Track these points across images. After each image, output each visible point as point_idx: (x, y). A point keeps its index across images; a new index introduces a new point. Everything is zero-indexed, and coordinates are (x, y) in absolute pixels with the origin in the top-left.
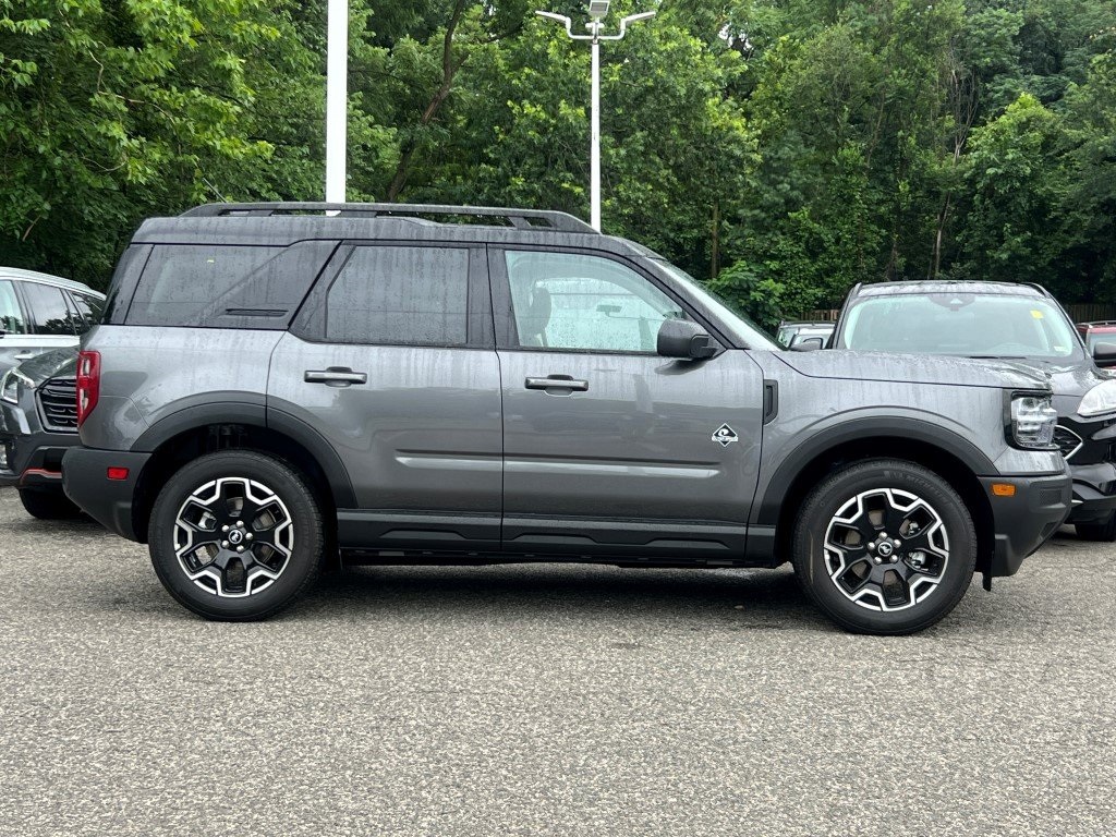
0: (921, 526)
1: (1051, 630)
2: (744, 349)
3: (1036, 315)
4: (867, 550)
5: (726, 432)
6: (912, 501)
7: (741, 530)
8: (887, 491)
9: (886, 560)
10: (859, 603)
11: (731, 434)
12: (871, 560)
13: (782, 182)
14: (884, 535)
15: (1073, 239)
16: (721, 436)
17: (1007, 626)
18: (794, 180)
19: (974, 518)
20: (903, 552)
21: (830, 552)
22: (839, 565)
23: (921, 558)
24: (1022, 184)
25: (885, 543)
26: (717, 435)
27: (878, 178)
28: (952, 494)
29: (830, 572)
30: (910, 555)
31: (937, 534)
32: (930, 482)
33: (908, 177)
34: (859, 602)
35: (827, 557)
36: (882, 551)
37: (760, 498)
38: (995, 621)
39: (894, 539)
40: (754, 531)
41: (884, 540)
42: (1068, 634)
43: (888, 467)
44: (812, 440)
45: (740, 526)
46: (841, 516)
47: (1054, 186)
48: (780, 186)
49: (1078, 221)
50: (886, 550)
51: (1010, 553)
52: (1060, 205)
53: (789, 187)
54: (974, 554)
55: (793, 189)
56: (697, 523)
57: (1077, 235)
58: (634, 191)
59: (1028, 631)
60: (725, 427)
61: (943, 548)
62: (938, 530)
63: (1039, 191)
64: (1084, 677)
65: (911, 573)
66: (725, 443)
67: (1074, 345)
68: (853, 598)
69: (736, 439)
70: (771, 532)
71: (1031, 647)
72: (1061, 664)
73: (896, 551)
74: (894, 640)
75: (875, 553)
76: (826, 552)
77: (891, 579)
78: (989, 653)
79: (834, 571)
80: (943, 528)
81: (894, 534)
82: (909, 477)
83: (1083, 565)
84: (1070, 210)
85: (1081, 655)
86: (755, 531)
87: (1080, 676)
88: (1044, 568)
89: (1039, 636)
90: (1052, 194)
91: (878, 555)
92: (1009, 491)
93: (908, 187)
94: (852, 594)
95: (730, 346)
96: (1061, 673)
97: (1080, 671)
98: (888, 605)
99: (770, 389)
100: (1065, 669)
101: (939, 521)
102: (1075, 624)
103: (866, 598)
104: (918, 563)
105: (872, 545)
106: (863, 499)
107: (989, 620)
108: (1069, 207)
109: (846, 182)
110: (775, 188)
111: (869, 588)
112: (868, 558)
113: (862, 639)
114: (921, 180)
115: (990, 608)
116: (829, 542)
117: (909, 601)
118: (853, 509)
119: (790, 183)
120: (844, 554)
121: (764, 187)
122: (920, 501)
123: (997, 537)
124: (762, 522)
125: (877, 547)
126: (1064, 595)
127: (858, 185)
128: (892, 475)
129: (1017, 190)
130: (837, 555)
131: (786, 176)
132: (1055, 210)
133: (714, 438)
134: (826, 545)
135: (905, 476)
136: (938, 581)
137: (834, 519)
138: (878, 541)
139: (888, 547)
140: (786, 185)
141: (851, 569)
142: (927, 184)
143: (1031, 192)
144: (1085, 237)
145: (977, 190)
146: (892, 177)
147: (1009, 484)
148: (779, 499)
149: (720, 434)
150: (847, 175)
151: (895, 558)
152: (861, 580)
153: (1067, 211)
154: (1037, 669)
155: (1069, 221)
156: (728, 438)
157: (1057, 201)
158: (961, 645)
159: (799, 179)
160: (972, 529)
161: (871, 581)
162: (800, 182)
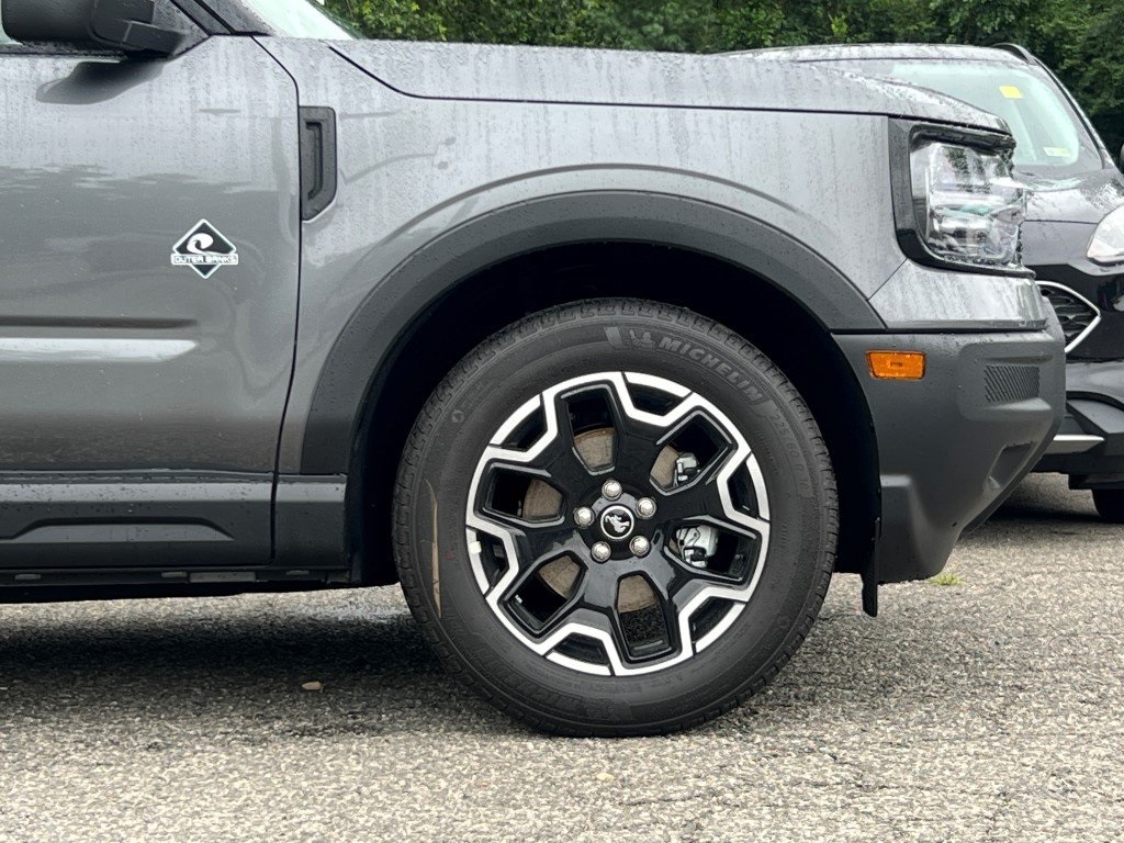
0: (702, 464)
1: (1027, 703)
2: (251, 34)
3: (1010, 92)
4: (571, 527)
5: (207, 240)
6: (676, 401)
7: (259, 491)
8: (615, 377)
9: (621, 550)
10: (558, 658)
11: (219, 247)
12: (583, 552)
13: (651, 21)
14: (613, 487)
15: (1100, 101)
16: (194, 252)
17: (925, 699)
18: (670, 18)
19: (829, 436)
20: (663, 527)
21: (482, 537)
22: (503, 566)
23: (706, 541)
24: (1019, 18)
25: (616, 506)
26: (183, 249)
27: (799, 13)
28: (773, 380)
29: (484, 585)
30: (681, 535)
31: (740, 481)
32: (717, 352)
33: (845, 11)
34: (556, 658)
35: (474, 548)
36: (609, 527)
37: (300, 409)
38: (899, 689)
39: (638, 498)
40: (291, 492)
41: (614, 500)
42: (1065, 712)
43: (617, 320)
44: (421, 255)
45: (255, 480)
46: (506, 445)
47: (1067, 19)
48: (648, 28)
49: (1105, 72)
50: (619, 526)
51: (919, 521)
52: (1077, 48)
53: (661, 29)
54: (829, 523)
55: (667, 32)
56: (148, 479)
57: (1105, 95)
58: (387, 15)
59: (971, 708)
60: (204, 229)
61: (755, 514)
62: (743, 469)
63: (1046, 28)
64: (1098, 826)
65: (681, 578)
66: (205, 269)
67: (1082, 144)
68: (541, 648)
69: (232, 259)
70: (333, 491)
71: (971, 750)
72: (1042, 791)
73: (643, 527)
74: (639, 747)
75: (592, 534)
76: (471, 535)
77: (634, 598)
78: (862, 769)
79: (493, 583)
80: (753, 467)
81: (637, 485)
82: (666, 340)
83: (1107, 567)
84: (1092, 56)
85: (1092, 762)
86: (294, 492)
87: (1083, 823)
88: (1027, 575)
89: (996, 720)
90: (1065, 32)
91: (603, 539)
92: (911, 368)
93: (845, 26)
94: (539, 637)
95: (218, 27)
96: (1038, 815)
97: (1087, 808)
98: (626, 659)
99: (316, 128)
100: (1048, 803)
101: (744, 448)
102: (1084, 687)
103: (572, 646)
104: (699, 553)
105: (584, 515)
106: (558, 398)
107: (886, 688)
108: (1091, 51)
109: (749, 19)
110: (641, 32)
111: (580, 621)
112: (576, 544)
113: (565, 748)
114: (865, 16)
115: (896, 661)
116: (478, 509)
117: (676, 647)
118: (535, 426)
119: (664, 24)
120: (518, 539)
121: (624, 30)
122: (697, 400)
123: (887, 481)
124: (313, 466)
125: (597, 518)
126: (1062, 625)
127: (768, 24)
128: (625, 337)
129: (1010, 26)
130: (498, 542)
131: (656, 12)
132: (1070, 58)
133: (176, 259)
134: (472, 519)
135: (657, 338)
136: (745, 595)
137: (489, 453)
138: (598, 506)
139: (625, 518)
140: (656, 26)
141: (536, 574)
142: (875, 21)
143: (1033, 30)
144: (1117, 98)
145: (950, 29)
146: (820, 11)
147: (910, 350)
148: (348, 407)
149: (191, 247)
150: (752, 7)
151: (641, 543)
152: (561, 601)
153: (1088, 58)
154: (976, 810)
155: (1091, 73)
156: (212, 258)
157: (1072, 42)
158: (801, 752)
159: (676, 16)
160: (822, 464)
161: (582, 604)
162: (679, 21)
